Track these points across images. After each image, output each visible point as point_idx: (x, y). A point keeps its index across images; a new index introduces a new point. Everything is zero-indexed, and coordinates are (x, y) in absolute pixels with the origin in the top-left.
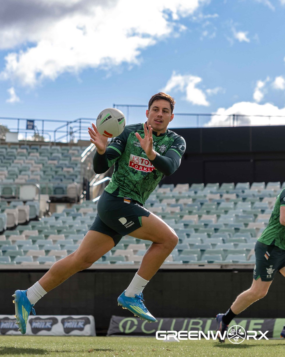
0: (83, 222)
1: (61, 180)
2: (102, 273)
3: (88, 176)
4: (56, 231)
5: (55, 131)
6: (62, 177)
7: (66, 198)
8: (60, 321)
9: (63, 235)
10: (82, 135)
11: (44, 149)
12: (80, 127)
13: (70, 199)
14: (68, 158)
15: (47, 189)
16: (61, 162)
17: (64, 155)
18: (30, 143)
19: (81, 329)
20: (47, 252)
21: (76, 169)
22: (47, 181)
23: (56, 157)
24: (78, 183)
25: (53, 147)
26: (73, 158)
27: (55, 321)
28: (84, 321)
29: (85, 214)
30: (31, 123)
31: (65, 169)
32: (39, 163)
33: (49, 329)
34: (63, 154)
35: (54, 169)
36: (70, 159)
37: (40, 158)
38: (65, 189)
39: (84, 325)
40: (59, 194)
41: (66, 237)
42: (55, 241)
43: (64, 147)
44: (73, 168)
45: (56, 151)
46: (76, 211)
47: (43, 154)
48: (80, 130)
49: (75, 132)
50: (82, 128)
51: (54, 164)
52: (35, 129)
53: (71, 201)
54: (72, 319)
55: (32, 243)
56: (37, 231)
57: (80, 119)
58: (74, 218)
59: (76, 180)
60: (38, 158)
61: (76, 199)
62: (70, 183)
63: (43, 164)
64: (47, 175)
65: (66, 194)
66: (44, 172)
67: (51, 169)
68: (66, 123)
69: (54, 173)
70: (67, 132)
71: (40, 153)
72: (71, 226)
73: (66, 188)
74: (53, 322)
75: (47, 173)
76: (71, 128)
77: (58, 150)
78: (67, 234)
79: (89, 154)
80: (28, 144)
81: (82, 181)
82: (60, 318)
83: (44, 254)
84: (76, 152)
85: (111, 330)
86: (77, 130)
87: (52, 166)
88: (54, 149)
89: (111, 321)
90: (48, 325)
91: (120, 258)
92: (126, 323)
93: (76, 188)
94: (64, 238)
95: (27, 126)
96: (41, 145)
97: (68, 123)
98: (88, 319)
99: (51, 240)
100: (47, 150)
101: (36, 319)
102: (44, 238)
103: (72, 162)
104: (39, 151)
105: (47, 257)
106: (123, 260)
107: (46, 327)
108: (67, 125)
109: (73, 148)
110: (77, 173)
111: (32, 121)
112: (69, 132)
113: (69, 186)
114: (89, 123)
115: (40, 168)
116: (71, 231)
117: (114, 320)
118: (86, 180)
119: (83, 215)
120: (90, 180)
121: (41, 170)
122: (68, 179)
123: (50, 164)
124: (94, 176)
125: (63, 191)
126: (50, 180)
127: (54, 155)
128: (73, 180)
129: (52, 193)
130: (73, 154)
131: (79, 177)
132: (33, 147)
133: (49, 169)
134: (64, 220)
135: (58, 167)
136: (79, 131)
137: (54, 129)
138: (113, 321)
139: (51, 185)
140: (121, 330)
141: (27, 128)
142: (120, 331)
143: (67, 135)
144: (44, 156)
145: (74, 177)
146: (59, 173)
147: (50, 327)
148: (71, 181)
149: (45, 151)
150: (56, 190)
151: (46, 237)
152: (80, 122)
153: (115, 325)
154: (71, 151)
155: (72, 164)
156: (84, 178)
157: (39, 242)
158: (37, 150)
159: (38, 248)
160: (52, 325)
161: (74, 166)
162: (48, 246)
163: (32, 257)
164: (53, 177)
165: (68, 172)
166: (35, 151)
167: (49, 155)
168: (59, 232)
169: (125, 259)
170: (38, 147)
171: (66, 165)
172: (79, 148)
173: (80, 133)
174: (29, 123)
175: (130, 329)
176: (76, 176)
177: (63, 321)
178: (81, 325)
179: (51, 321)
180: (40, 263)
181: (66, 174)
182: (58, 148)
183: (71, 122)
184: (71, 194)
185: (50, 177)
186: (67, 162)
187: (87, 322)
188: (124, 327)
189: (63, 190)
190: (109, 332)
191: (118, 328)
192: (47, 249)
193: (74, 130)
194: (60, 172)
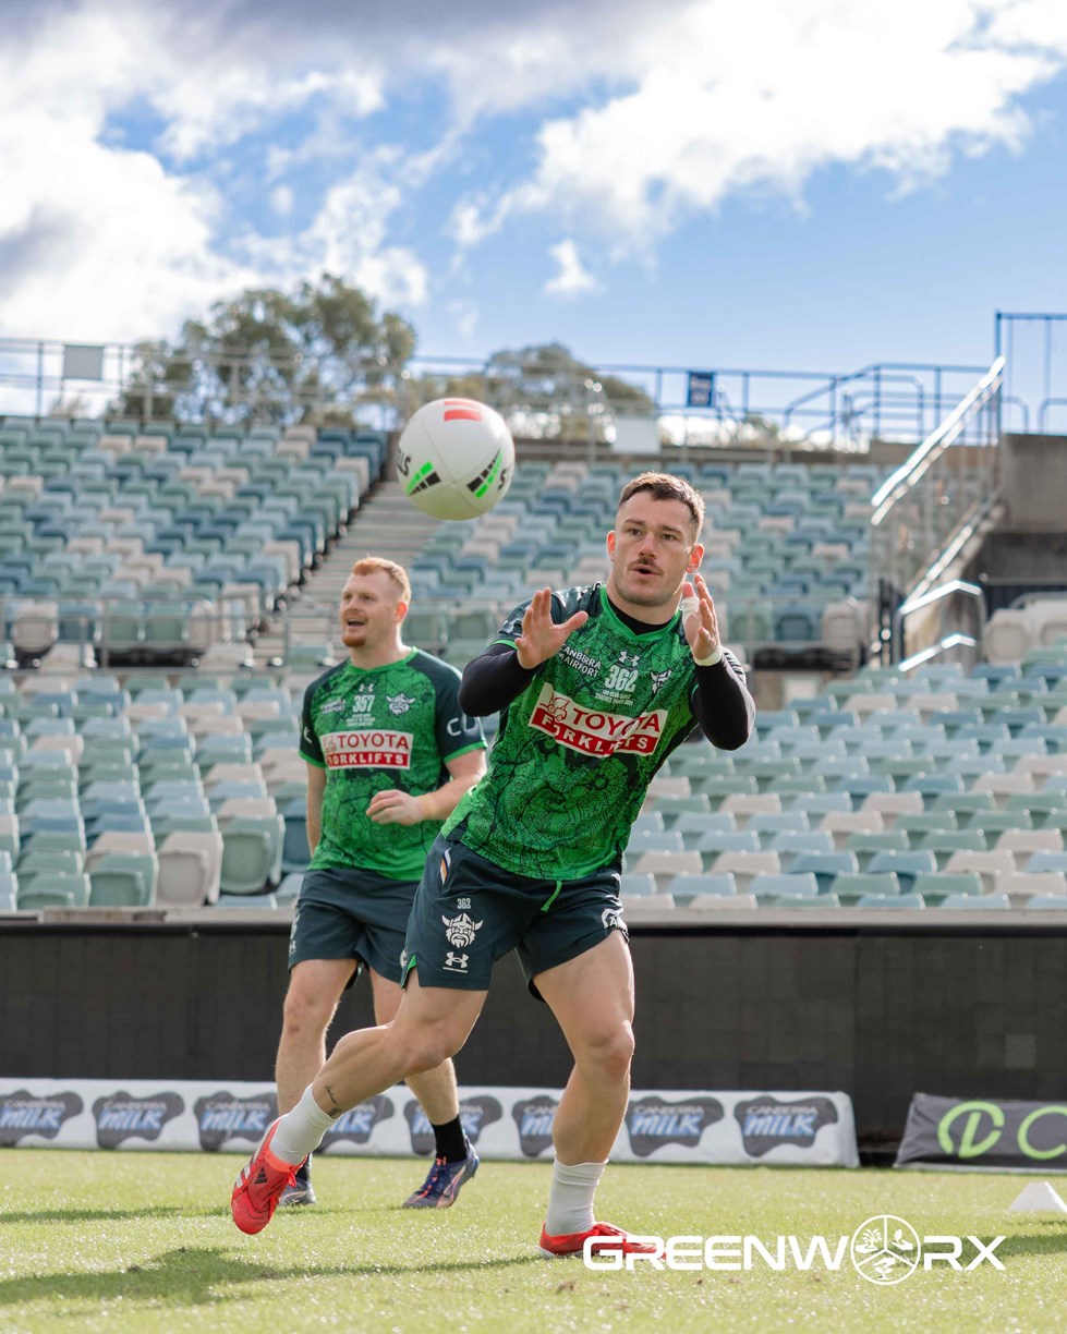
0: (852, 747)
1: (805, 589)
2: (881, 940)
3: (901, 572)
4: (753, 780)
5: (788, 412)
6: (808, 578)
7: (819, 651)
8: (729, 1111)
9: (775, 796)
10: (884, 424)
11: (748, 476)
12: (877, 394)
13: (832, 654)
14: (834, 509)
15: (751, 623)
16: (806, 522)
17: (819, 497)
18: (701, 455)
19: (806, 1141)
20: (710, 857)
21: (859, 548)
22: (753, 593)
23: (788, 504)
24: (860, 598)
25: (783, 469)
26: (851, 509)
27: (713, 1112)
28: (814, 1110)
29: (865, 715)
30: (704, 385)
31: (821, 549)
32: (727, 528)
33: (691, 1141)
34: (813, 493)
35: (781, 548)
36: (841, 511)
37: (733, 508)
38: (814, 620)
39: (816, 1126)
40: (795, 638)
41: (787, 801)
42: (742, 818)
43: (819, 469)
44: (850, 546)
45: (790, 483)
46: (834, 705)
47: (743, 496)
48: (877, 404)
49: (861, 413)
50: (883, 399)
51: (783, 531)
52: (719, 402)
53: (837, 664)
54: (774, 1103)
55: (661, 825)
56: (685, 781)
57: (877, 368)
58: (825, 731)
59: (858, 589)
60: (724, 510)
61: (856, 657)
62: (836, 600)
63: (743, 532)
64: (757, 571)
65: (820, 639)
66: (746, 559)
67: (771, 547)
68: (827, 383)
69: (778, 564)
70: (833, 414)
71: (735, 491)
72: (808, 763)
73: (820, 615)
74: (706, 1113)
75: (753, 564)
76: (847, 399)
77: (797, 479)
78: (786, 793)
79: (900, 493)
80: (691, 460)
81: (876, 591)
82: (729, 1099)
83: (700, 864)
84: (862, 486)
85: (910, 1145)
86: (867, 406)
87: (775, 537)
88: (785, 477)
89: (912, 1113)
90: (689, 1124)
91: (962, 884)
92: (963, 1119)
93: (854, 616)
94: (778, 806)
95: (690, 393)
96: (737, 463)
97: (836, 381)
98: (830, 1105)
99: (731, 815)
100: (760, 478)
101: (646, 1102)
102: (708, 806)
103: (846, 521)
104: (733, 481)
105: (708, 876)
106: (973, 892)
107: (681, 1130)
108: (833, 387)
109: (854, 469)
110: (862, 564)
111: (708, 377)
112: (838, 414)
113: (831, 609)
114: (910, 380)
115: (732, 546)
116: (807, 778)
117: (921, 1108)
118: (891, 589)
119: (857, 720)
120: (909, 587)
121: (734, 553)
122: (830, 583)
123: (770, 529)
124: (921, 573)
125: (810, 627)
126: (763, 590)
127: (781, 497)
128: (847, 589)
129: (771, 635)
130: (852, 493)
131: (866, 577)
132: (708, 468)
133: (763, 548)
134: (787, 740)
135: (794, 541)
136: (872, 411)
137: (784, 405)
138: (919, 1113)
139: (768, 608)
140: (947, 1145)
141: (690, 402)
142: (941, 1149)
143: (832, 425)
144: (747, 502)
145: (849, 578)
146: (796, 564)
147: (695, 1130)
148: (839, 591)
149: (752, 483)
150: (783, 623)
151: (717, 801)
152: (878, 378)
153: (925, 1127)
154: (843, 484)
155: (848, 529)
156: (881, 582)
157: (687, 819)
158: (724, 477)
159: (681, 844)
160: (702, 1125)
161: (853, 535)
162: (714, 837)
163: (651, 876)
164: (775, 577)
165: (830, 558)
166: (716, 482)
167: (765, 497)
168: (764, 782)
169: (981, 886)
170: (727, 469)
171: (822, 531)
172: (872, 470)
173: (877, 416)
174: (696, 383)
175: (976, 1141)
176: (859, 574)
177: (741, 1113)
178: (803, 1125)
179: (700, 1110)
180: (676, 899)
181: (822, 566)
182: (800, 470)
183: (845, 379)
184: (838, 639)
185: (766, 578)
186: (827, 524)
187: (828, 1115)
188: (956, 1134)
189: (807, 625)
190: (903, 1152)
191: (934, 1137)
192: (709, 848)
193: (858, 404)
194: (802, 560)
